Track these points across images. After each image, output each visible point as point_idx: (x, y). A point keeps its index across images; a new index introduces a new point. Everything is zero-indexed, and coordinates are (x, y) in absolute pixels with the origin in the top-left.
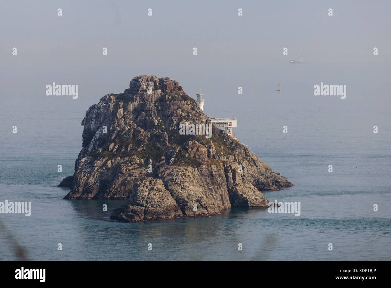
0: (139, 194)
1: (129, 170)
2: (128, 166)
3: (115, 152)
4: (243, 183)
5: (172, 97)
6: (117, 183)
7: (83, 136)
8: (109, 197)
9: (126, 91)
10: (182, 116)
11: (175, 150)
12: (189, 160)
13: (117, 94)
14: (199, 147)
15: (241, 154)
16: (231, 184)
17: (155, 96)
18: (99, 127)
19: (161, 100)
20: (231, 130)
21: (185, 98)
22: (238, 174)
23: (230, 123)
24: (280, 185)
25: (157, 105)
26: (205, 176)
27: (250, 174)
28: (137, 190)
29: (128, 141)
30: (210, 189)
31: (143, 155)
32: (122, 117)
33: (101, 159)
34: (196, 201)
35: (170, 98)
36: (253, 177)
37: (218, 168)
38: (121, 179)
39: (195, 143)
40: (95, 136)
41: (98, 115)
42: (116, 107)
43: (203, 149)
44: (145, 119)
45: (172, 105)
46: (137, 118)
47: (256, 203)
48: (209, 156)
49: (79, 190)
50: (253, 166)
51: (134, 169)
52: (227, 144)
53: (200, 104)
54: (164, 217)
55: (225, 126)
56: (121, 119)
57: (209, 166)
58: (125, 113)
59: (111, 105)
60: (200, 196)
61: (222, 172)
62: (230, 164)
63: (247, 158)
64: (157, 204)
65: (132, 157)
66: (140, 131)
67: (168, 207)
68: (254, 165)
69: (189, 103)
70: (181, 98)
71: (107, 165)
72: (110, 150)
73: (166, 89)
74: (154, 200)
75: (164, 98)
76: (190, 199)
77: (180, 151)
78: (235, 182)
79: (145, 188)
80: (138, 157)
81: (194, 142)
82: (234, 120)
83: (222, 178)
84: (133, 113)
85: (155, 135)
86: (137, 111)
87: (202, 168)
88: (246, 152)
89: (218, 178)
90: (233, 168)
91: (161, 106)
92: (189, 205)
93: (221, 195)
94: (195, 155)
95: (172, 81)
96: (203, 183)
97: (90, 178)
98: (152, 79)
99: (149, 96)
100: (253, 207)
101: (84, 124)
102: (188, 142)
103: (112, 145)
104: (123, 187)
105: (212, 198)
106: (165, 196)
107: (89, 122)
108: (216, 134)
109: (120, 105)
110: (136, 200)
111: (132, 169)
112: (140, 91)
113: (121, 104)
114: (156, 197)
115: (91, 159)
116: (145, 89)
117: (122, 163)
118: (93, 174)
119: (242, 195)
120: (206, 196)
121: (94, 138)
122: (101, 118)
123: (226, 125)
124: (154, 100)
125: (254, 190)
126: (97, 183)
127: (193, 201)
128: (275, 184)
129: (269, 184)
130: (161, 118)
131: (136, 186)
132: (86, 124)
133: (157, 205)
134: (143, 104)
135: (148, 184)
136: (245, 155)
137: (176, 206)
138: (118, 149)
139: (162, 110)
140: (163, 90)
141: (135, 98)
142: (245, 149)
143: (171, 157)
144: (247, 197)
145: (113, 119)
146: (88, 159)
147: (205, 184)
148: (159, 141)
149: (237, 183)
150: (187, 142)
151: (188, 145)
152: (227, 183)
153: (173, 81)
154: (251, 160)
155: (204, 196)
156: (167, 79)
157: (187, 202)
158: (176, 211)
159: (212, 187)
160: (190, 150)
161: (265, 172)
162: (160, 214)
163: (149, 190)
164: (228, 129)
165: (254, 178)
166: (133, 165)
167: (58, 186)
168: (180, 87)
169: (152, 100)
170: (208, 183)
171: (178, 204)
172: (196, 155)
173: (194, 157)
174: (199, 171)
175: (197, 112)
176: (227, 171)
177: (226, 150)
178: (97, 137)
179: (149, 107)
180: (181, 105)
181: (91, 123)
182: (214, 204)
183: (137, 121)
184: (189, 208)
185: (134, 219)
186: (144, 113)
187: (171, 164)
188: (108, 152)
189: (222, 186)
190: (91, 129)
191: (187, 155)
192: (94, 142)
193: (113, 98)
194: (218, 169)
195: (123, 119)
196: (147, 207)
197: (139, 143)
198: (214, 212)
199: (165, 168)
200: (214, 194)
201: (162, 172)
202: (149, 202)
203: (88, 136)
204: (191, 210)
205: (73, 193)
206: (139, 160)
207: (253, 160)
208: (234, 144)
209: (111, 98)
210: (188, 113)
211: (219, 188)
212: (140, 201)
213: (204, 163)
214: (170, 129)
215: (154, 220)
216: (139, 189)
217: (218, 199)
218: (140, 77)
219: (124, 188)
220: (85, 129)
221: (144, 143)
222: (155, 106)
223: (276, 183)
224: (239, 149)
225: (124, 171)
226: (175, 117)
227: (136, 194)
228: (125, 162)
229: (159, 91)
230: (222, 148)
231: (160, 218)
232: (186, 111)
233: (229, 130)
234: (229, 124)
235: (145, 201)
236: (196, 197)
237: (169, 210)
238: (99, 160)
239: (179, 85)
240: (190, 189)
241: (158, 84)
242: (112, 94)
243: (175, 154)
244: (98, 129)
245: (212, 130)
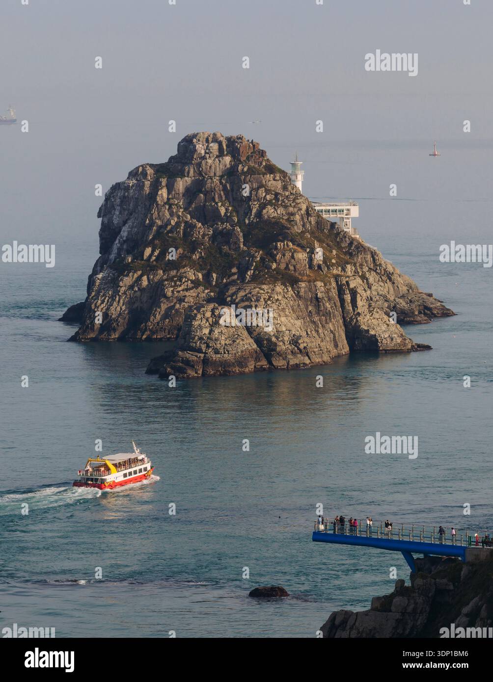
0: (194, 332)
1: (178, 292)
2: (176, 285)
3: (154, 263)
4: (370, 312)
5: (249, 169)
6: (158, 314)
7: (101, 235)
8: (144, 337)
9: (171, 158)
10: (267, 200)
11: (253, 257)
12: (277, 273)
13: (157, 165)
14: (295, 251)
15: (366, 262)
16: (348, 313)
17: (221, 166)
18: (127, 220)
19: (231, 173)
20: (349, 221)
21: (271, 169)
22: (361, 296)
23: (348, 210)
24: (433, 314)
25: (224, 182)
26: (306, 300)
27: (381, 296)
28: (191, 325)
29: (175, 242)
30: (314, 322)
31: (201, 265)
32: (165, 203)
33: (131, 274)
34: (290, 343)
35: (245, 169)
36: (386, 301)
37: (327, 287)
38: (164, 307)
39: (288, 245)
40: (120, 236)
41: (124, 199)
42: (156, 186)
43: (302, 256)
44: (204, 205)
45: (249, 181)
46: (190, 203)
47: (391, 346)
48: (311, 266)
49: (94, 326)
50: (386, 283)
51: (187, 290)
52: (343, 245)
53: (297, 178)
54: (237, 369)
55: (339, 216)
56: (163, 206)
57: (312, 283)
58: (170, 197)
59: (147, 184)
60: (297, 334)
61: (334, 293)
62: (347, 279)
63: (377, 269)
64: (224, 348)
65: (182, 271)
66: (195, 226)
67: (243, 354)
68: (388, 280)
69: (278, 178)
70: (263, 170)
71: (141, 284)
72: (145, 258)
73: (239, 154)
74: (219, 342)
75: (236, 170)
76: (279, 339)
77: (262, 259)
78: (356, 309)
79: (204, 321)
80: (192, 270)
81: (285, 243)
82: (354, 205)
83: (335, 303)
84: (183, 195)
85: (221, 233)
86: (191, 193)
87: (300, 288)
88: (374, 260)
89: (327, 304)
90: (352, 286)
91: (231, 183)
92: (278, 349)
93: (332, 332)
94: (287, 265)
95: (248, 141)
96: (301, 311)
97: (112, 305)
98: (215, 140)
99: (210, 167)
100: (386, 350)
101: (102, 215)
102: (277, 244)
103: (148, 251)
104: (167, 320)
105: (317, 337)
106: (238, 335)
107: (110, 212)
108: (323, 230)
109: (161, 182)
110: (190, 342)
111: (183, 290)
112: (195, 159)
113: (164, 181)
114: (223, 336)
115: (113, 274)
116: (203, 155)
117: (166, 280)
118: (117, 299)
119: (368, 331)
120: (307, 334)
121: (118, 238)
122: (129, 205)
123: (340, 214)
124: (219, 173)
125: (388, 322)
126: (124, 314)
127: (286, 342)
128: (424, 311)
129: (413, 313)
130: (232, 203)
131: (190, 318)
132: (104, 216)
133: (224, 350)
134: (201, 180)
135: (208, 314)
136: (372, 265)
137: (256, 352)
138: (158, 257)
139: (232, 190)
140: (233, 157)
141: (187, 170)
142: (373, 254)
143: (248, 269)
144: (375, 335)
145: (150, 206)
146: (109, 275)
147: (305, 314)
148: (227, 243)
149: (359, 311)
150: (274, 244)
151: (276, 248)
152: (343, 312)
153: (250, 141)
154: (383, 273)
155: (304, 334)
156: (240, 138)
157: (276, 345)
158: (257, 359)
159: (316, 319)
160: (279, 256)
161: (407, 292)
162: (229, 366)
163: (211, 326)
164: (345, 220)
165: (388, 301)
166: (184, 283)
167: (60, 320)
168: (262, 150)
169: (215, 174)
170: (310, 311)
171: (260, 348)
172: (289, 266)
173: (287, 268)
174: (294, 293)
175: (291, 193)
176: (342, 292)
177: (342, 256)
178: (123, 237)
179: (211, 186)
180: (264, 181)
181: (113, 213)
182: (320, 347)
183: (191, 209)
184: (278, 354)
185: (186, 373)
186: (202, 195)
187: (247, 281)
188: (143, 262)
189: (334, 316)
190: (113, 223)
191: (274, 266)
192: (119, 245)
193: (150, 171)
194: (327, 289)
195: (167, 207)
196: (207, 353)
197: (193, 246)
198: (320, 360)
199: (238, 287)
200: (320, 331)
201: (232, 296)
202: (211, 345)
203: (108, 235)
204: (281, 358)
205: (84, 331)
206: (194, 274)
207: (387, 273)
208: (354, 246)
209: (146, 171)
210: (276, 194)
211: (328, 321)
212: (196, 343)
213: (303, 278)
214: (247, 221)
215: (221, 375)
216: (193, 323)
217: (328, 339)
218: (195, 136)
219: (169, 322)
220: (103, 223)
221: (202, 247)
222: (221, 183)
223: (426, 311)
224: (363, 253)
225: (169, 294)
226: (255, 201)
227: (189, 333)
228: (171, 279)
229: (228, 159)
230: (334, 252)
231: (229, 372)
232: (273, 191)
233: (347, 222)
234: (345, 212)
235: (204, 343)
236: (290, 335)
237: (245, 359)
238: (127, 275)
239: (261, 148)
240: (279, 322)
241: (225, 147)
242: (148, 164)
243: (254, 264)
244: (125, 223)
245: (317, 223)
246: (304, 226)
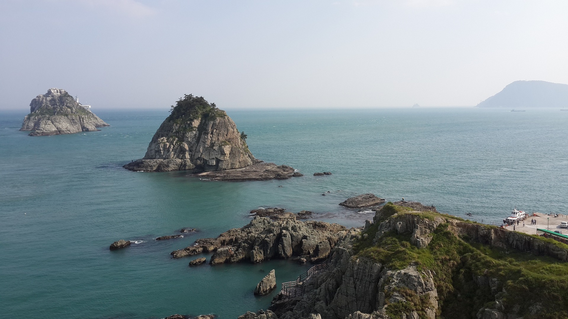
0: (40, 126)
4: (87, 123)
9: (46, 94)
10: (68, 102)
13: (43, 95)
14: (67, 109)
16: (82, 123)
19: (60, 97)
21: (69, 96)
26: (70, 119)
32: (45, 103)
34: (65, 129)
37: (76, 117)
41: (35, 102)
43: (69, 110)
45: (64, 98)
48: (72, 112)
52: (85, 112)
54: (51, 134)
55: (86, 107)
57: (72, 116)
59: (41, 99)
60: (67, 127)
61: (78, 119)
67: (53, 131)
69: (71, 98)
70: (67, 96)
74: (47, 128)
76: (63, 128)
79: (43, 124)
83: (78, 121)
86: (51, 101)
87: (69, 117)
89: (76, 121)
96: (69, 122)
98: (56, 90)
99: (55, 95)
101: (31, 105)
103: (37, 111)
105: (73, 128)
106: (52, 127)
108: (81, 109)
109: (44, 98)
110: (39, 128)
112: (51, 94)
116: (53, 93)
119: (86, 127)
120: (70, 127)
122: (37, 103)
133: (48, 130)
134: (53, 98)
135: (44, 122)
137: (56, 130)
139: (60, 100)
141: (50, 96)
145: (41, 103)
149: (84, 123)
152: (80, 123)
156: (62, 90)
157: (61, 129)
158: (57, 132)
159: (73, 124)
160: (63, 110)
162: (49, 133)
163: (45, 125)
168: (67, 92)
169: (56, 97)
170: (71, 122)
171: (58, 130)
173: (65, 112)
174: (67, 118)
175: (74, 101)
176: (80, 119)
179: (55, 99)
180: (67, 98)
181: (33, 105)
182: (73, 130)
184: (62, 131)
185: (37, 135)
186: (53, 101)
187: (55, 115)
189: (78, 123)
190: (33, 107)
191: (62, 112)
196: (43, 131)
198: (73, 132)
199: (53, 116)
209: (41, 96)
211: (76, 124)
212: (41, 128)
213: (69, 115)
215: (46, 135)
217: (76, 128)
218: (52, 89)
222: (58, 99)
224: (90, 114)
229: (59, 94)
231: (49, 135)
232: (69, 100)
234: (88, 106)
235: (43, 128)
236: (65, 127)
240: (63, 124)
243: (57, 111)
244: (36, 107)
245: (80, 107)
246: (77, 108)
